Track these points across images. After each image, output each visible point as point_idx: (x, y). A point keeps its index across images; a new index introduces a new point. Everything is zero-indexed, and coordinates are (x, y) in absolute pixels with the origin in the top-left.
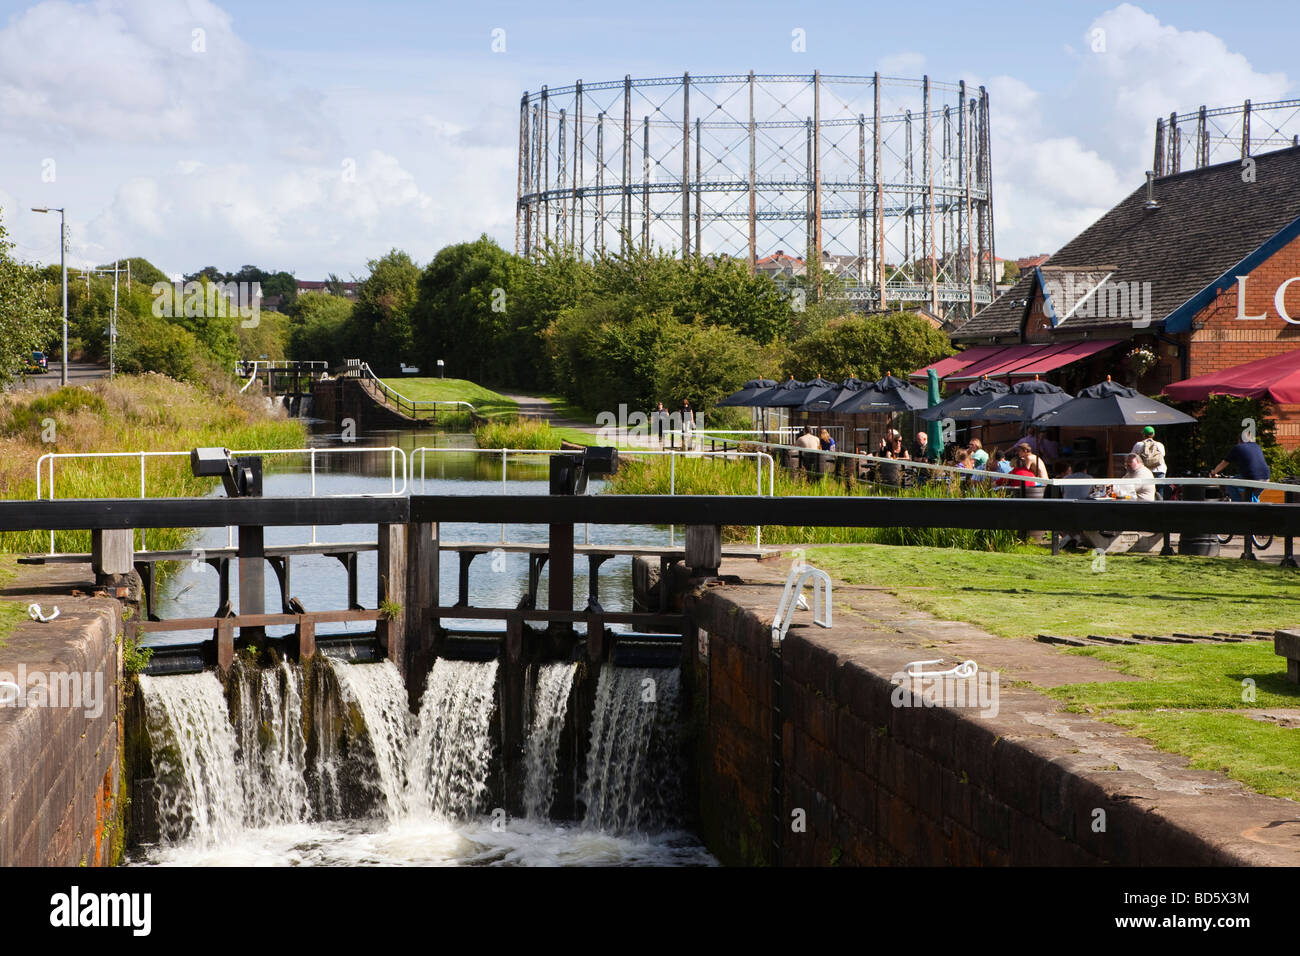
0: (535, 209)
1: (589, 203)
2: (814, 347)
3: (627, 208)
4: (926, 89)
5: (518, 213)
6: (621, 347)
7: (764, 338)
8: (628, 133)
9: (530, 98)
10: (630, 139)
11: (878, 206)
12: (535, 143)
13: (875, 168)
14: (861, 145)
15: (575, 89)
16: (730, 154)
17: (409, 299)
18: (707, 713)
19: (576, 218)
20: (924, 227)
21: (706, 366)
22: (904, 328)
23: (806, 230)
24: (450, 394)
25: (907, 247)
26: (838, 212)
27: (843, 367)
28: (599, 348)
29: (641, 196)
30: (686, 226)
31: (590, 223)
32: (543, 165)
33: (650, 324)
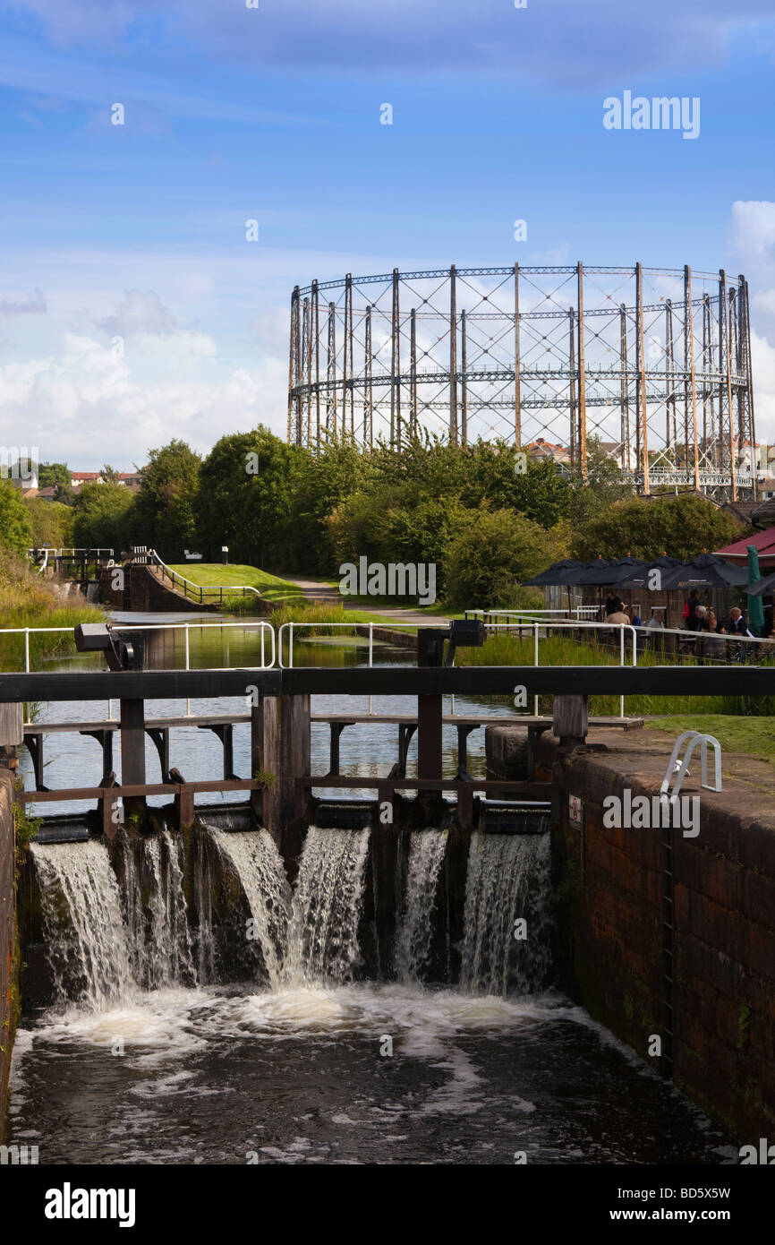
0: (306, 400)
1: (358, 393)
2: (600, 529)
3: (396, 397)
4: (686, 278)
5: (290, 403)
6: (409, 531)
7: (548, 521)
8: (396, 325)
9: (301, 292)
10: (398, 331)
11: (641, 393)
12: (306, 336)
13: (638, 356)
14: (622, 335)
15: (344, 283)
16: (495, 345)
17: (190, 489)
18: (582, 878)
19: (346, 408)
20: (686, 413)
21: (495, 549)
22: (688, 510)
23: (569, 417)
24: (235, 580)
25: (668, 433)
26: (600, 400)
27: (629, 548)
28: (386, 532)
29: (408, 386)
30: (454, 415)
31: (359, 413)
32: (314, 357)
33: (435, 509)
